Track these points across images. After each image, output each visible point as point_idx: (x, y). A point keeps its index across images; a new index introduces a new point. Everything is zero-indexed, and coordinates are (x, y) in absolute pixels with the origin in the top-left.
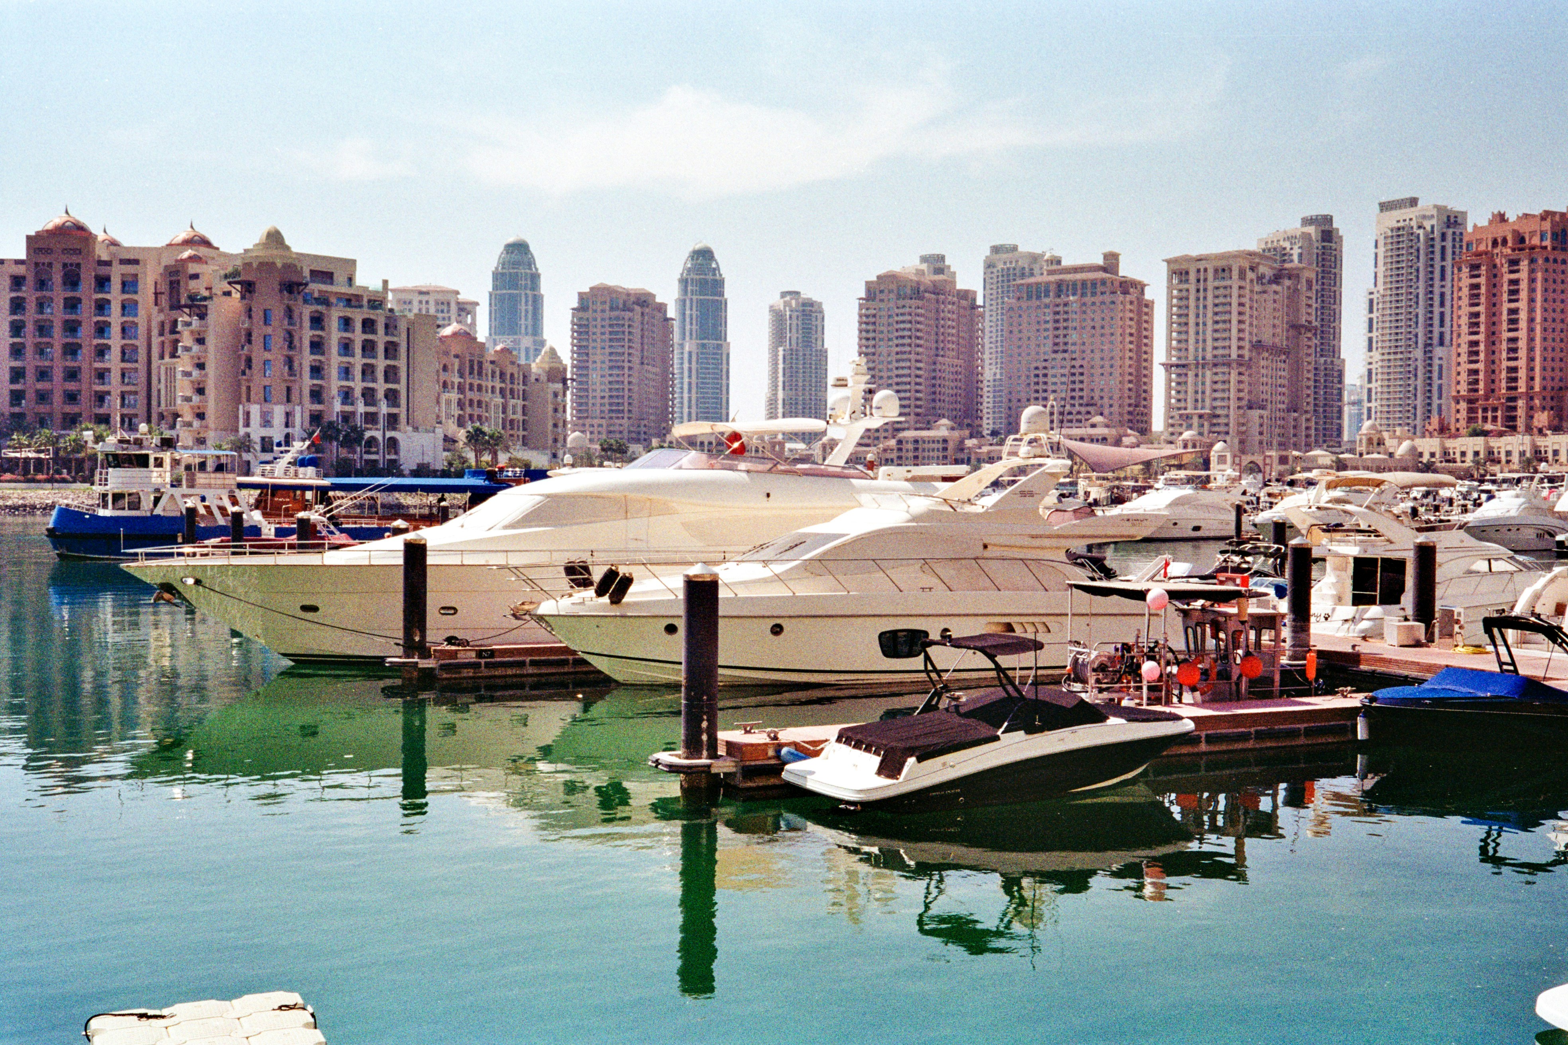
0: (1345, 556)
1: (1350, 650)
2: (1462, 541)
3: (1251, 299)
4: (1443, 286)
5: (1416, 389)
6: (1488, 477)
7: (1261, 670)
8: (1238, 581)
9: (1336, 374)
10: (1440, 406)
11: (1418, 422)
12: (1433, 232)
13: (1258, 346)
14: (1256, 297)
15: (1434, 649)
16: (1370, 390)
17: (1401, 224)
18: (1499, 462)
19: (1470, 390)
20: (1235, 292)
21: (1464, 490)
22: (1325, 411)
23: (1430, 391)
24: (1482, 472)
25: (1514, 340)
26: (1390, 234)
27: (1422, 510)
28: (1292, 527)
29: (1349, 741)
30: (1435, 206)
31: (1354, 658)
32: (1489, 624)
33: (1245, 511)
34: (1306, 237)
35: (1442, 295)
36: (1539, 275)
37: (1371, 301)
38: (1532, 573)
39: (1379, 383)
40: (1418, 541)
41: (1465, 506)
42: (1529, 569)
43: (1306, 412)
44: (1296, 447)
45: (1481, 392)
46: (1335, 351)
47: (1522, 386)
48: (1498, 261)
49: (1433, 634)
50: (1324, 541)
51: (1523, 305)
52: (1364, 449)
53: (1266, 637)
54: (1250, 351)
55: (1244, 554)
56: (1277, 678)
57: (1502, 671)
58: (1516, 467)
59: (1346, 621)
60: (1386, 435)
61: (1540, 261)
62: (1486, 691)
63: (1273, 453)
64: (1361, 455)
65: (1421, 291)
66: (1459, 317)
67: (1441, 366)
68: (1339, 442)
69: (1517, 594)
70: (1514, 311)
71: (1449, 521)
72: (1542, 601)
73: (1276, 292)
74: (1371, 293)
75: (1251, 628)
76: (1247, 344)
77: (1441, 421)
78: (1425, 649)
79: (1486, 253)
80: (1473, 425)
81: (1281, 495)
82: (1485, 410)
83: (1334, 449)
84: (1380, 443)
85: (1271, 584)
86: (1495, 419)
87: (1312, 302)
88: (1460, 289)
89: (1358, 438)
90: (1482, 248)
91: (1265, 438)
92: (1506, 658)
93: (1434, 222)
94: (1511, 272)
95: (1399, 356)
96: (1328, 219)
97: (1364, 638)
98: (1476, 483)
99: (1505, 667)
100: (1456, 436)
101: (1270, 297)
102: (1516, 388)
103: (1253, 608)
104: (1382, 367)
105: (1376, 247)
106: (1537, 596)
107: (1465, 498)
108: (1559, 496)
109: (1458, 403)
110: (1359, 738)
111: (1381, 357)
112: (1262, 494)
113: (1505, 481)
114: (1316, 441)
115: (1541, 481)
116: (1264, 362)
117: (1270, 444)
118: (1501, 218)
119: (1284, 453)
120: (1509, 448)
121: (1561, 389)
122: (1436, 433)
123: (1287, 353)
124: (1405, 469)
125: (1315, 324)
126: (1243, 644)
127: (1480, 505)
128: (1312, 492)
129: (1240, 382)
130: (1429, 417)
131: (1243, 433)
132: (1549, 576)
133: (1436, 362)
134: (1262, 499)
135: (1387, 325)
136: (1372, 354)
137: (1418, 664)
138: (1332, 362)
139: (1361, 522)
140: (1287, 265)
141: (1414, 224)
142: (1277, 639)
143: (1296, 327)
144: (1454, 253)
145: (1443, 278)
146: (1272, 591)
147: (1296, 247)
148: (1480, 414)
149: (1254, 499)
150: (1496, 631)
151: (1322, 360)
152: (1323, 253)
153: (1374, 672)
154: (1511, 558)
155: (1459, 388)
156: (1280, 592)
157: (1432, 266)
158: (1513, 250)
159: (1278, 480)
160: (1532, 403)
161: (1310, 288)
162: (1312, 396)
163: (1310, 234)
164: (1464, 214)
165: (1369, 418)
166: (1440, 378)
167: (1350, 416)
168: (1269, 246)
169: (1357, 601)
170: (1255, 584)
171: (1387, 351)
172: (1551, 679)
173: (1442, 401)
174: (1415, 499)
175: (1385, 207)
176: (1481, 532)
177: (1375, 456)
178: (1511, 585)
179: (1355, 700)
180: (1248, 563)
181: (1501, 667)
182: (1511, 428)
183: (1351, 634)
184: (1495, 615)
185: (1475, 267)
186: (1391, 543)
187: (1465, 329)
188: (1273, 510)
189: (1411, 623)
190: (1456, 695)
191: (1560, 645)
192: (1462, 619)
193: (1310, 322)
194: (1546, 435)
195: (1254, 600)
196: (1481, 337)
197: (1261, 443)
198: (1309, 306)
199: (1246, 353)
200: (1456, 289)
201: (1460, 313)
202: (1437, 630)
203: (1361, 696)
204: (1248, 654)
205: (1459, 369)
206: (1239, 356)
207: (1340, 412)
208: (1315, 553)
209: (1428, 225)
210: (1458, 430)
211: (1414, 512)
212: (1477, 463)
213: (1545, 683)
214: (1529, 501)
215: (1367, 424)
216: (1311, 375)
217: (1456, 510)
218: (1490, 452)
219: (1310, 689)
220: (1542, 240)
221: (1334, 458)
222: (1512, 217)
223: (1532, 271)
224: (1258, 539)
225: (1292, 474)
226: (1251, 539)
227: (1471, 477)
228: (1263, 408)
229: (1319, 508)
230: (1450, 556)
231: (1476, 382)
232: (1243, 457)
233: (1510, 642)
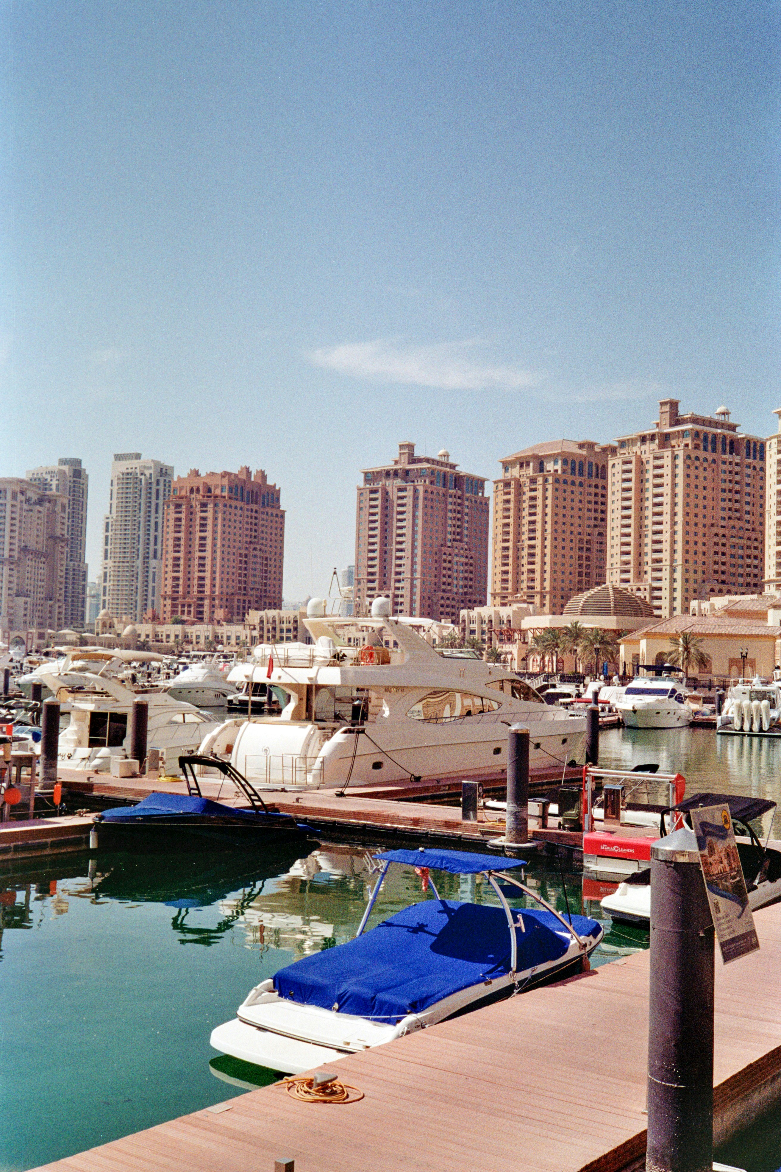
0: (85, 711)
1: (86, 781)
2: (166, 701)
3: (21, 515)
4: (156, 518)
5: (137, 588)
6: (184, 653)
7: (19, 798)
8: (4, 729)
9: (81, 574)
10: (153, 601)
11: (138, 612)
12: (151, 478)
13: (25, 550)
14: (24, 514)
15: (145, 779)
16: (105, 587)
17: (130, 471)
18: (192, 643)
19: (174, 592)
20: (8, 508)
21: (168, 661)
22: (72, 601)
23: (146, 591)
24: (180, 649)
25: (203, 558)
26: (121, 476)
27: (139, 675)
28: (46, 687)
29: (84, 850)
30: (153, 461)
31: (89, 787)
32: (183, 761)
33: (12, 674)
34: (62, 473)
35: (156, 523)
36: (220, 516)
37: (107, 523)
38: (212, 723)
39: (112, 582)
40: (136, 700)
41: (168, 674)
42: (210, 720)
43: (59, 600)
44: (51, 626)
45: (181, 593)
46: (81, 558)
47: (207, 590)
48: (193, 503)
49: (144, 767)
50: (70, 699)
51: (209, 534)
52: (99, 630)
53: (25, 773)
54: (19, 552)
55: (9, 708)
56: (32, 803)
57: (190, 794)
58: (202, 647)
59: (84, 759)
60: (115, 620)
61: (221, 506)
62: (179, 809)
63: (34, 631)
64: (98, 634)
65: (142, 520)
66: (167, 539)
67: (154, 573)
68: (82, 624)
69: (201, 738)
70: (203, 538)
71: (157, 686)
72: (216, 743)
73: (39, 512)
74: (107, 518)
75: (14, 765)
76: (16, 547)
77: (154, 612)
78: (139, 779)
79: (186, 497)
80: (175, 616)
81: (39, 663)
82: (183, 606)
83: (78, 630)
84: (111, 626)
85: (30, 731)
86: (189, 612)
87: (65, 521)
88: (168, 520)
89: (96, 622)
90: (183, 493)
91: (28, 618)
92: (193, 785)
93: (152, 471)
94: (202, 511)
95: (126, 564)
96: (79, 462)
97: (96, 772)
98: (176, 657)
99: (193, 791)
100: (164, 624)
101: (34, 514)
102: (203, 592)
103: (15, 751)
104: (114, 571)
105: (112, 485)
106: (214, 740)
107: (168, 668)
108: (231, 669)
109: (165, 599)
110: (91, 847)
111: (113, 564)
112: (25, 661)
113: (195, 656)
114: (66, 623)
115: (219, 657)
116: (29, 563)
117: (31, 623)
118: (196, 473)
119: (42, 631)
120: (198, 633)
121: (232, 594)
122: (150, 621)
123: (46, 555)
124: (128, 647)
125: (66, 536)
126: (7, 779)
127: (178, 673)
128: (61, 662)
129: (10, 576)
130: (145, 609)
131: (11, 614)
132: (223, 725)
133: (151, 570)
134: (25, 665)
135: (118, 541)
136: (107, 561)
137: (133, 790)
138: (79, 565)
139: (96, 686)
140: (48, 493)
141: (138, 471)
142: (33, 774)
143: (53, 538)
144: (164, 495)
145: (157, 512)
146: (30, 737)
147: (54, 479)
148: (180, 609)
149: (18, 665)
150: (187, 765)
151: (71, 563)
152: (74, 486)
153: (102, 797)
154: (198, 713)
155: (166, 589)
156: (36, 737)
157: (150, 502)
158: (204, 497)
159: (37, 652)
160: (213, 602)
161: (64, 511)
162: (64, 590)
163: (64, 472)
164: (172, 468)
165: (104, 607)
166: (154, 581)
167: (91, 604)
168: (35, 476)
169: (93, 743)
170: (18, 731)
171: (118, 560)
172: (222, 798)
173: (155, 598)
174: (135, 667)
175: (118, 457)
176: (178, 693)
177: (107, 635)
178: (197, 733)
179: (89, 819)
180: (12, 714)
181: (190, 791)
182: (200, 618)
183: (87, 769)
184: (187, 755)
185: (178, 506)
186: (117, 701)
187: (171, 548)
188: (33, 674)
189: (130, 760)
190: (161, 813)
191: (229, 776)
192: (164, 757)
193: (63, 535)
194: (222, 625)
195: (16, 743)
196: (181, 555)
197: (25, 622)
198: (63, 524)
199: (16, 554)
200: (165, 520)
201: (168, 536)
202: (147, 765)
203: (93, 815)
204: (10, 786)
205: (166, 576)
206: (10, 556)
207: (84, 601)
208: (63, 709)
209: (147, 473)
210: (165, 619)
211: (134, 679)
212: (177, 643)
213: (219, 802)
214: (210, 672)
215: (102, 612)
216: (63, 574)
217: (163, 677)
218: (186, 636)
219: (56, 811)
220: (222, 491)
221: (78, 636)
222: (203, 474)
223: (215, 512)
224: (21, 697)
225: (47, 647)
226: (15, 696)
227: (173, 653)
228: (27, 596)
229: (66, 675)
230: (158, 711)
231: (178, 586)
232: (11, 633)
233: (196, 772)
